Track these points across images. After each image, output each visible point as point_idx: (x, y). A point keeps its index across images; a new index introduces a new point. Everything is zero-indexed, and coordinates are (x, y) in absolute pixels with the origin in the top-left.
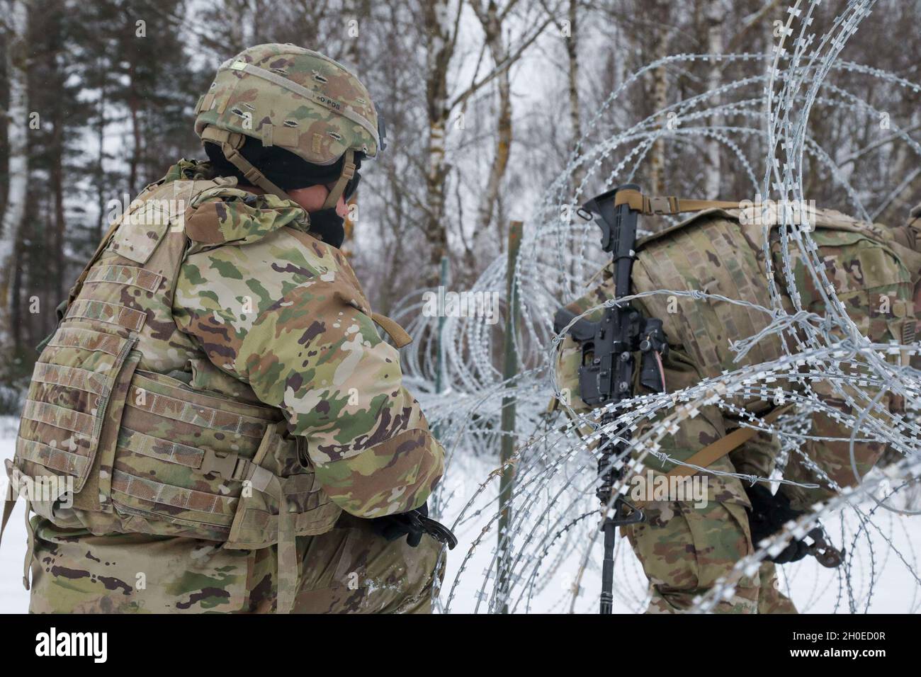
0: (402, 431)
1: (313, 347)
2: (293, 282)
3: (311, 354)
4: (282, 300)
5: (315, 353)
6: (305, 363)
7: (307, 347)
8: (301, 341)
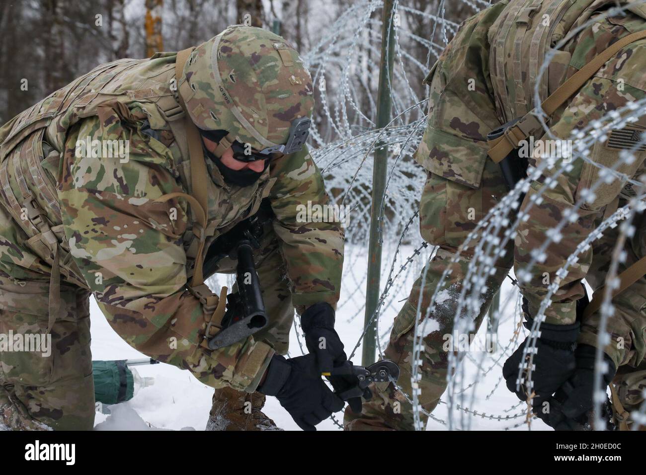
0: (119, 306)
1: (97, 228)
2: (115, 188)
3: (93, 230)
4: (100, 192)
5: (96, 232)
6: (86, 232)
7: (94, 225)
8: (93, 220)
